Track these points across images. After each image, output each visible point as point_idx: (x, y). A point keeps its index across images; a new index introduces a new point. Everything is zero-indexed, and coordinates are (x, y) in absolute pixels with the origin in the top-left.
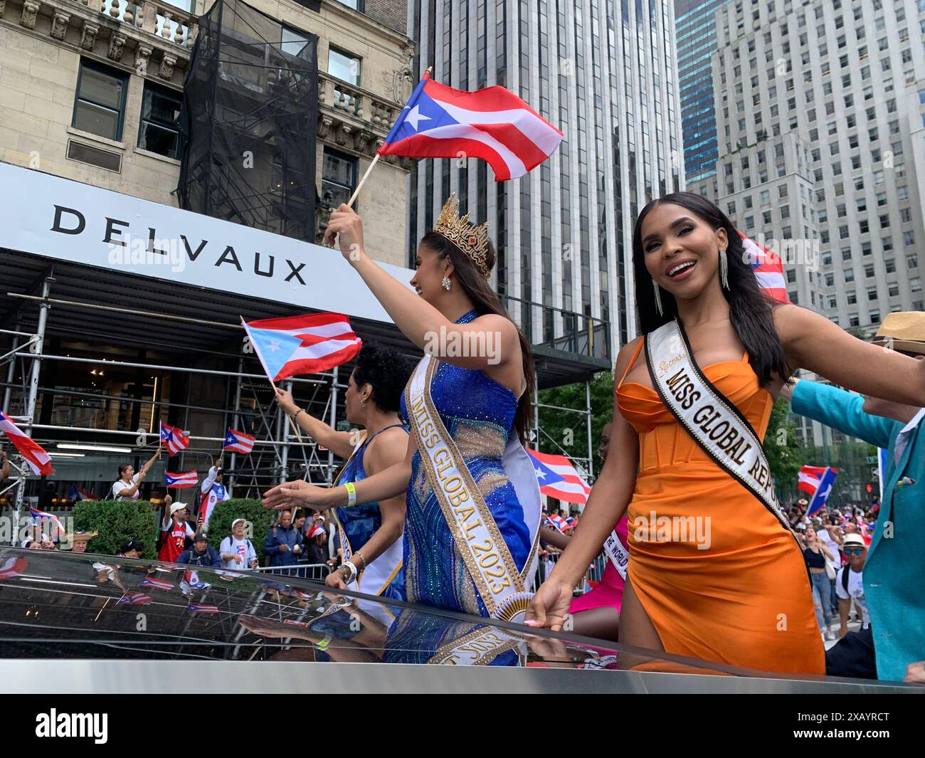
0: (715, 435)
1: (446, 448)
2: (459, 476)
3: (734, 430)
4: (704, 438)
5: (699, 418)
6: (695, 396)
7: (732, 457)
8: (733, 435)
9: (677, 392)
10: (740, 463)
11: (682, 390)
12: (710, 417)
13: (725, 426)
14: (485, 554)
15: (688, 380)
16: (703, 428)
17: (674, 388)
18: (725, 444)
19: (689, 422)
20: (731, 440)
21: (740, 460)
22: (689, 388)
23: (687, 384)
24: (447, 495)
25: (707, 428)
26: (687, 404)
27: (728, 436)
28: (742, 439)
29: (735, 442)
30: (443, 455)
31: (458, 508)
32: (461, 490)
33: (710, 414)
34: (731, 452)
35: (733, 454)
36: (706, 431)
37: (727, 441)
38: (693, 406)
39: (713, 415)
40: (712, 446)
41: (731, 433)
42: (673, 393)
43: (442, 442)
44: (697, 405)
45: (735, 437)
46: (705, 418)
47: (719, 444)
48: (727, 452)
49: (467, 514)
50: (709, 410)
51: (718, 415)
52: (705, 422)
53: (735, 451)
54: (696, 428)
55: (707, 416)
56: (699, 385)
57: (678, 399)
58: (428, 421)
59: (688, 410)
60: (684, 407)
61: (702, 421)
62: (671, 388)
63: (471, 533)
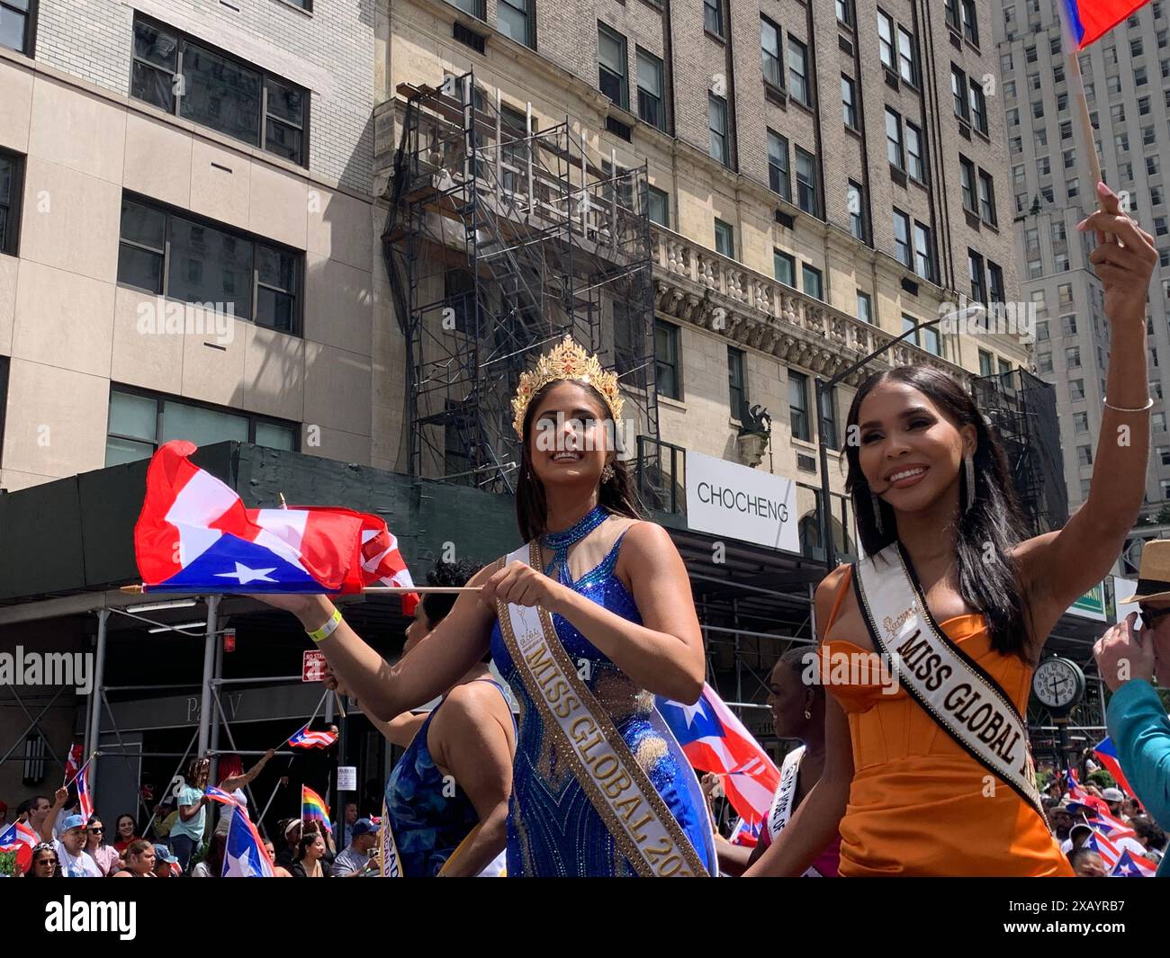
0: (975, 724)
1: (589, 715)
2: (612, 753)
3: (998, 716)
4: (961, 729)
5: (952, 702)
6: (944, 673)
7: (999, 753)
8: (997, 722)
9: (917, 667)
10: (1009, 761)
11: (923, 662)
12: (967, 700)
13: (986, 711)
14: (663, 859)
15: (930, 649)
16: (959, 716)
17: (912, 660)
18: (988, 735)
19: (938, 707)
20: (996, 728)
21: (1009, 756)
22: (934, 662)
23: (929, 655)
24: (598, 783)
25: (964, 715)
26: (934, 683)
27: (992, 724)
28: (1009, 727)
29: (1001, 731)
30: (585, 728)
31: (619, 800)
32: (618, 774)
33: (966, 695)
34: (998, 746)
35: (1001, 749)
36: (962, 720)
37: (991, 731)
38: (942, 687)
39: (971, 696)
40: (972, 739)
41: (994, 720)
42: (911, 667)
43: (582, 707)
44: (948, 685)
45: (1001, 724)
46: (960, 701)
47: (981, 737)
48: (992, 747)
49: (632, 805)
50: (964, 691)
51: (977, 696)
52: (960, 708)
53: (1002, 744)
54: (949, 717)
55: (963, 698)
56: (948, 657)
57: (919, 676)
58: (558, 679)
59: (936, 691)
60: (929, 687)
61: (956, 705)
62: (906, 660)
63: (641, 833)
